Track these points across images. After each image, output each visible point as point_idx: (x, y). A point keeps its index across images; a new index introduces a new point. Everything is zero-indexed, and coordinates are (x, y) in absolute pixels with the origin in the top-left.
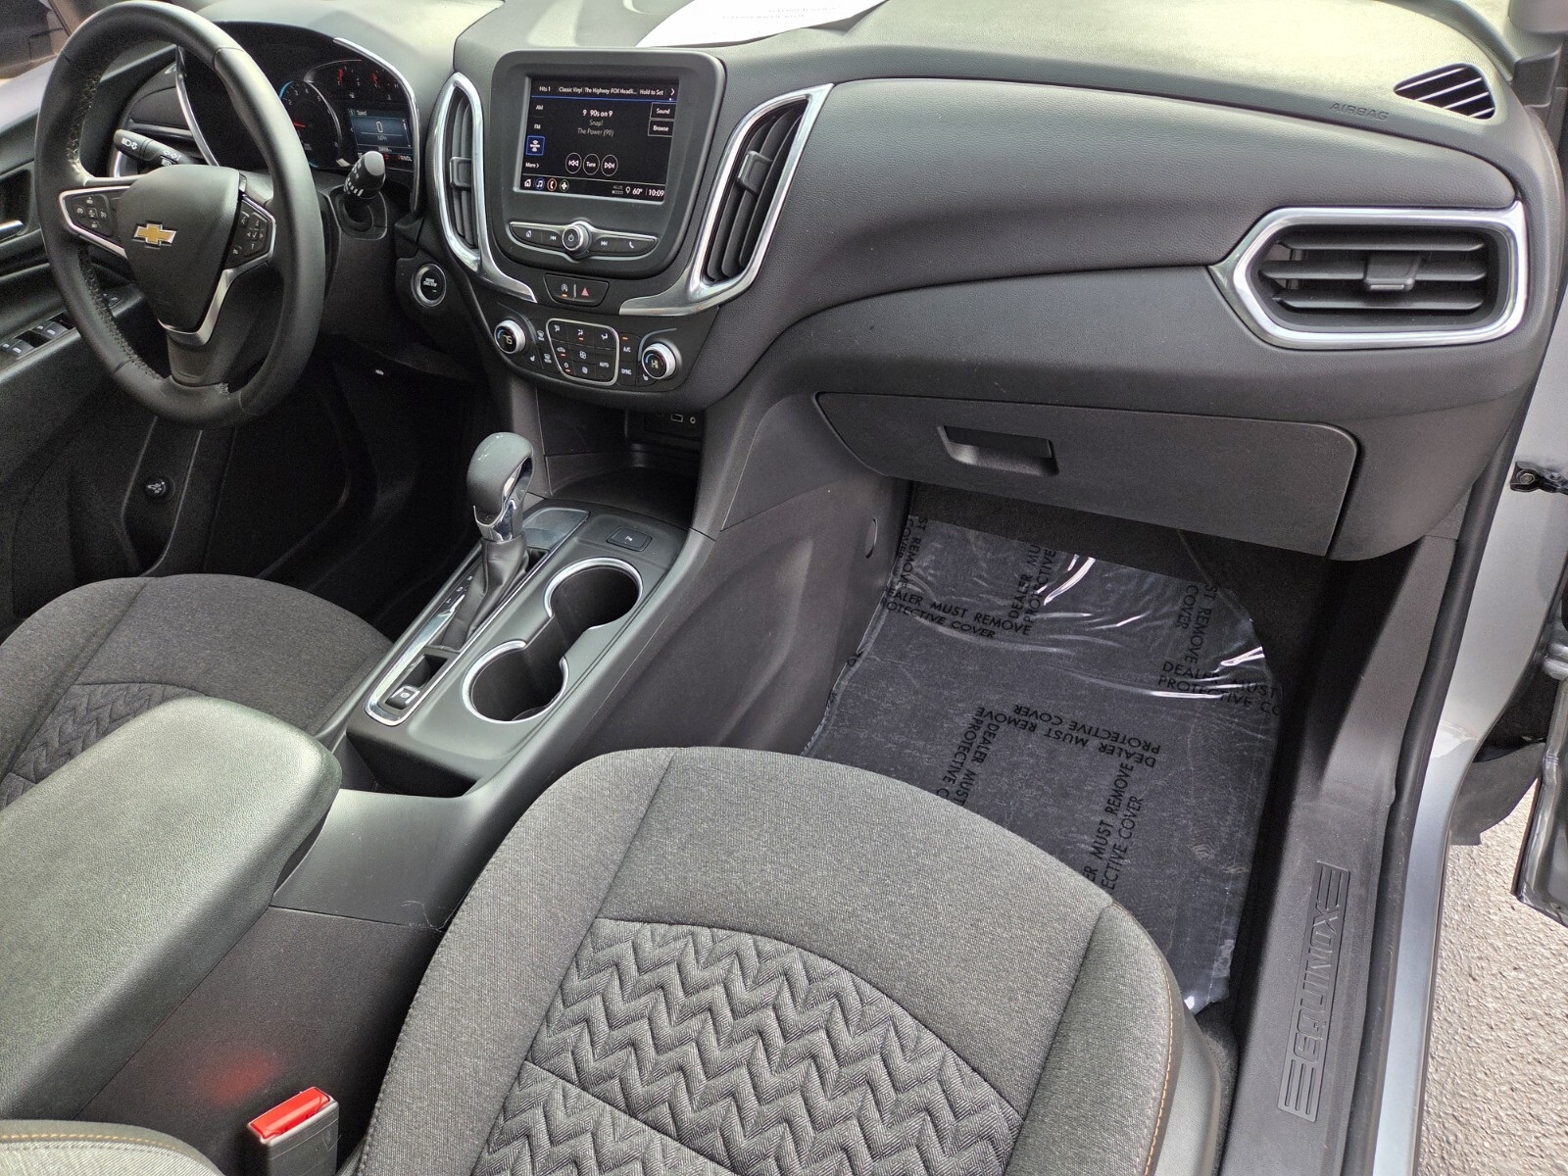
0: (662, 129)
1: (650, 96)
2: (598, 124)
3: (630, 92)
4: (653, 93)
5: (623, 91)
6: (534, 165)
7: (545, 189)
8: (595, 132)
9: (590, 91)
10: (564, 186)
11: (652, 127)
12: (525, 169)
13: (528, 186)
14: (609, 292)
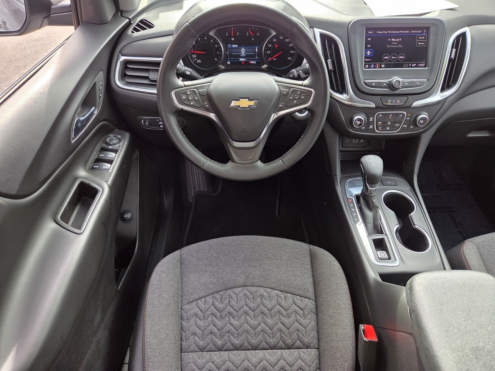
0: (422, 44)
1: (416, 33)
2: (395, 43)
3: (408, 32)
4: (417, 32)
5: (404, 32)
6: (369, 60)
7: (375, 68)
8: (394, 46)
9: (391, 32)
10: (383, 66)
11: (418, 43)
12: (365, 62)
13: (367, 67)
14: (408, 100)
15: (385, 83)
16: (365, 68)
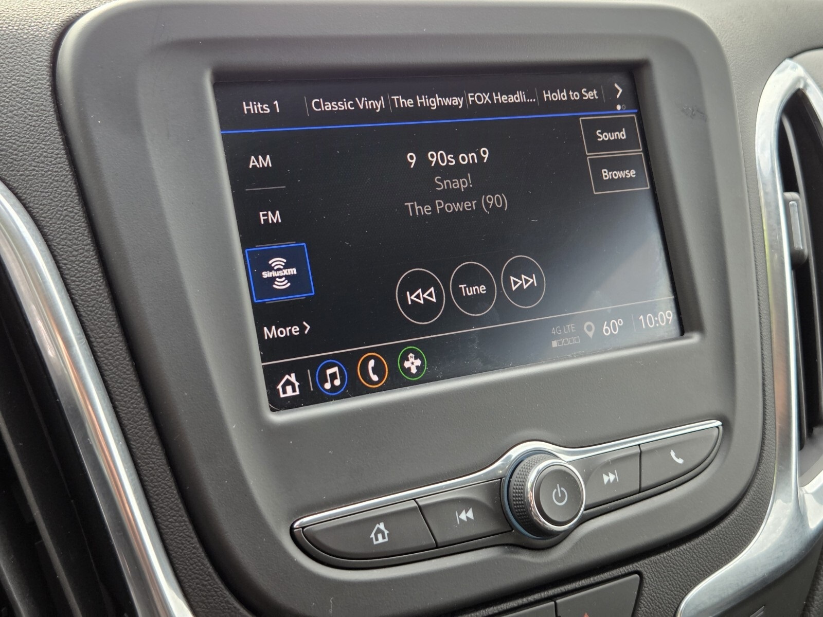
0: (620, 174)
1: (568, 105)
2: (461, 184)
3: (518, 97)
4: (575, 96)
5: (504, 99)
6: (295, 330)
7: (354, 388)
8: (458, 207)
9: (409, 103)
10: (413, 364)
11: (598, 176)
12: (269, 348)
13: (290, 392)
14: (646, 590)
15: (465, 503)
16: (278, 404)
